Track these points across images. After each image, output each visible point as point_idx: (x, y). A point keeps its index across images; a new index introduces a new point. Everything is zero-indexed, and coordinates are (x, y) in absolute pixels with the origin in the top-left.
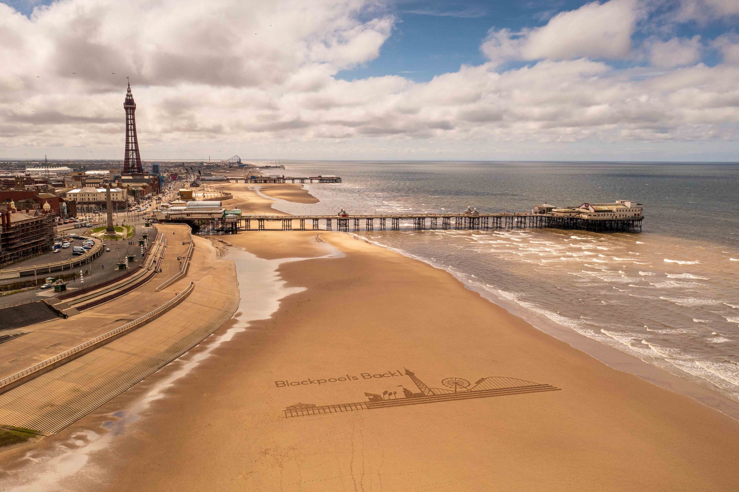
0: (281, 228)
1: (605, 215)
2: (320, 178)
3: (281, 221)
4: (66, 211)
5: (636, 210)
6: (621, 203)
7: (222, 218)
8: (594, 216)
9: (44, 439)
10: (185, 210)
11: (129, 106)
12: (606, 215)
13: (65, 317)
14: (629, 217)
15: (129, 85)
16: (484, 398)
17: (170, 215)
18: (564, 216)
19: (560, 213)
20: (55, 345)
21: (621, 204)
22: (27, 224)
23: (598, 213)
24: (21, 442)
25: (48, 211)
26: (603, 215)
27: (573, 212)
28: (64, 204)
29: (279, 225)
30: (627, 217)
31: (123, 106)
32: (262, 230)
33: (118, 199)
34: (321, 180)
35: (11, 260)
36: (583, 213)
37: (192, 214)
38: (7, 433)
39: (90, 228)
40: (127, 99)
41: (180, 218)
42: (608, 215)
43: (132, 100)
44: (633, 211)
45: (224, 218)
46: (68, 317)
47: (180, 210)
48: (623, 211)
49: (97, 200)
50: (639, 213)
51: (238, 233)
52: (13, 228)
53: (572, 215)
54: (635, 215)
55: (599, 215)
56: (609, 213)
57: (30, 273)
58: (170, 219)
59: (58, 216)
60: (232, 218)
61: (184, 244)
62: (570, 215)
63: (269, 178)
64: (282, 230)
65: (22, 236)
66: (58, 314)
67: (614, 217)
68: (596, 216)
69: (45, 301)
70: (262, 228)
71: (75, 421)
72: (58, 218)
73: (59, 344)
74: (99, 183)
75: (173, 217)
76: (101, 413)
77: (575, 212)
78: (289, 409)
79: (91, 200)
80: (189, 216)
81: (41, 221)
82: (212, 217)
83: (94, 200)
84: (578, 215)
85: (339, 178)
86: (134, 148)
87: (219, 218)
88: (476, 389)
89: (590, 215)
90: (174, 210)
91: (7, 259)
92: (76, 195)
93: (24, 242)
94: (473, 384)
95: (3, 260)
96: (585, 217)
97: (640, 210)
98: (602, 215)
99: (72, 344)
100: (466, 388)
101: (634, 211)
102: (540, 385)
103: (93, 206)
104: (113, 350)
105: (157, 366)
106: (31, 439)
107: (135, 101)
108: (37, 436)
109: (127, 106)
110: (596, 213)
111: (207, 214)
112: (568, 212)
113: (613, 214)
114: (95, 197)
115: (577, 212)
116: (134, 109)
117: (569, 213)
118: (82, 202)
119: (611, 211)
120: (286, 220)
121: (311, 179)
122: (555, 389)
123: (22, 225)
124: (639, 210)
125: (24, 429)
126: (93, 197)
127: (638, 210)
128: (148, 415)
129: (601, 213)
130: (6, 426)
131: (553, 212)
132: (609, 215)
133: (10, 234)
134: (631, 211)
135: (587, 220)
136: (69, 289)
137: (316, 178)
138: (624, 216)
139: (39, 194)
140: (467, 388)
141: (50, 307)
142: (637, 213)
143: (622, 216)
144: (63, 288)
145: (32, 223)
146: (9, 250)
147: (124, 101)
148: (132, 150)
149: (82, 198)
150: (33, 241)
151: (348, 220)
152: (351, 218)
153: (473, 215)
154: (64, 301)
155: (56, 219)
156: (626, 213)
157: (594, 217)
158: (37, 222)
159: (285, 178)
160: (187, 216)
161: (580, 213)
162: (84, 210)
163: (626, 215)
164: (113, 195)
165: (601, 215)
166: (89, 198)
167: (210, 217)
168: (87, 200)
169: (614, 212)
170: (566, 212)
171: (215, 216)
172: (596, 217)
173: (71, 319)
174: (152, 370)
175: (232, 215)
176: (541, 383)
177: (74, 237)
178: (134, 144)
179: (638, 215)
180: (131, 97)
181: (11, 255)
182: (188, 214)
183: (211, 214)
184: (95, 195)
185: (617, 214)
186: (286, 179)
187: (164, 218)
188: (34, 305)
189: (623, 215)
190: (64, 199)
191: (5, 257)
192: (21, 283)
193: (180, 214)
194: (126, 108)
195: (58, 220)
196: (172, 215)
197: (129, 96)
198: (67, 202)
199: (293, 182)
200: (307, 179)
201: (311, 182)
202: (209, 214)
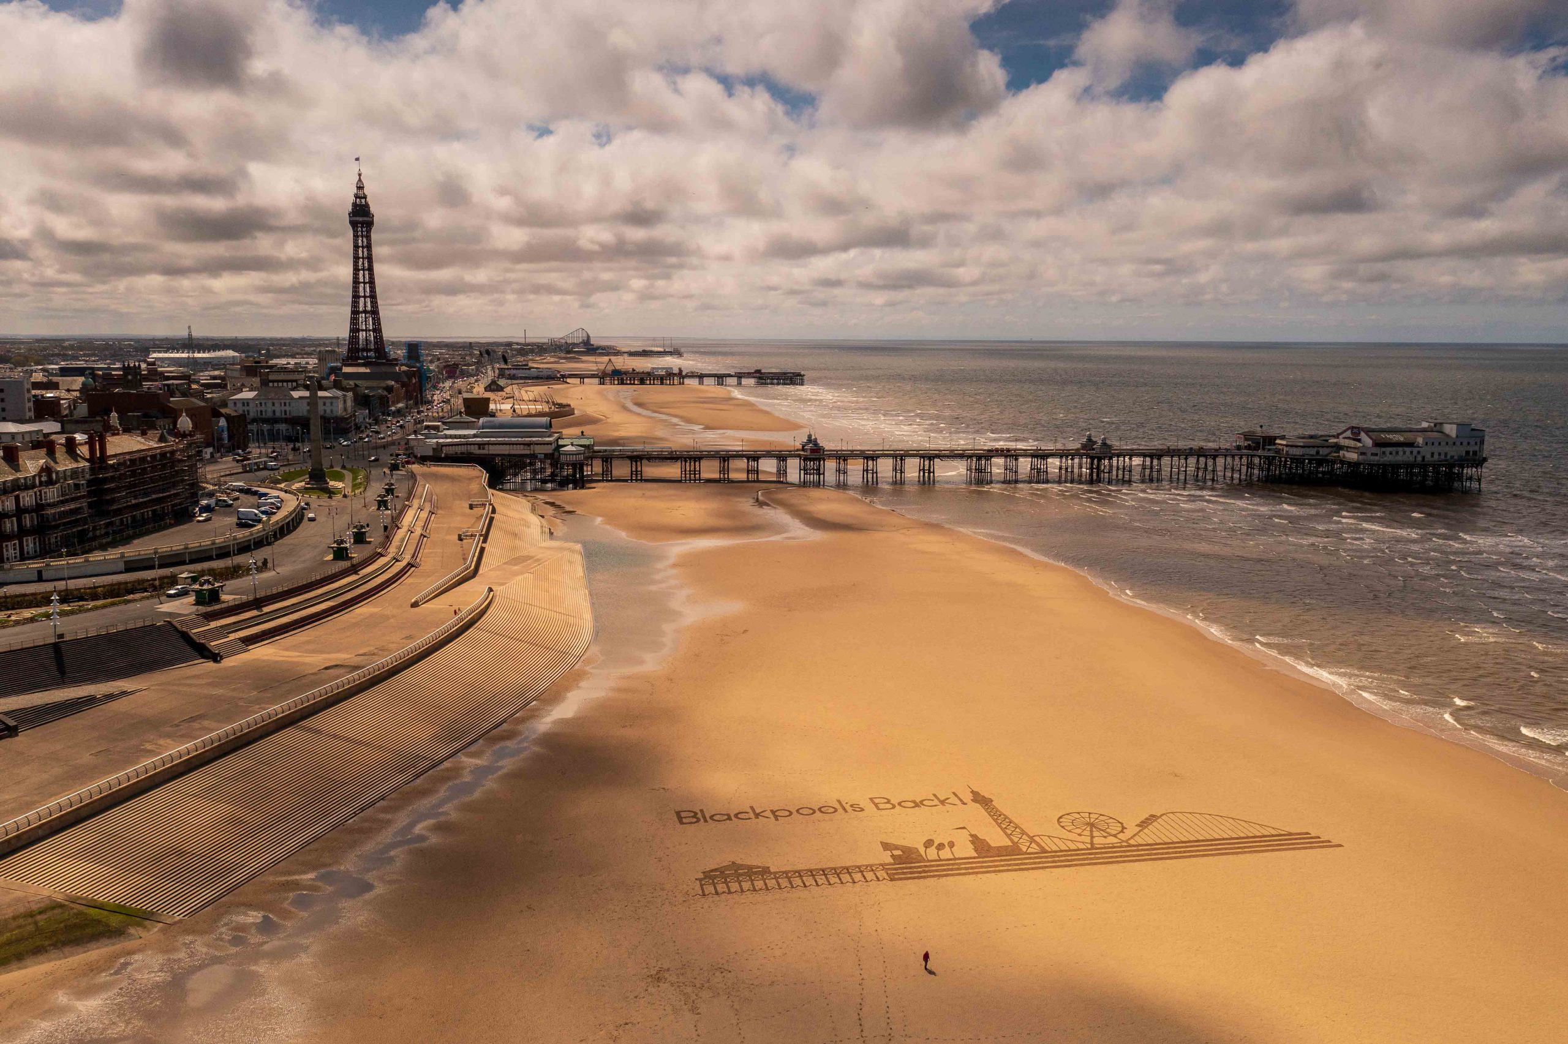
0: (678, 476)
1: (1397, 453)
2: (758, 375)
3: (680, 461)
4: (225, 435)
5: (1469, 443)
6: (1435, 426)
7: (553, 454)
8: (1372, 454)
9: (161, 930)
10: (475, 436)
11: (361, 219)
12: (1401, 453)
13: (216, 658)
14: (1452, 457)
15: (360, 175)
16: (1159, 862)
17: (443, 446)
18: (1303, 455)
19: (1295, 449)
20: (193, 719)
21: (1435, 429)
22: (143, 460)
23: (1383, 449)
24: (110, 937)
25: (187, 432)
26: (1394, 453)
27: (1323, 447)
28: (223, 422)
29: (673, 470)
30: (1449, 457)
31: (347, 219)
32: (636, 480)
33: (334, 412)
34: (759, 378)
35: (107, 534)
36: (1348, 448)
37: (487, 444)
38: (79, 914)
39: (276, 472)
40: (355, 205)
41: (462, 453)
42: (1404, 453)
43: (367, 205)
44: (1461, 444)
45: (556, 454)
46: (221, 658)
47: (464, 437)
48: (1440, 444)
49: (290, 414)
50: (1476, 448)
51: (586, 486)
52: (112, 466)
53: (1321, 453)
54: (1468, 453)
55: (1384, 453)
56: (1408, 450)
57: (144, 564)
58: (443, 455)
59: (208, 446)
60: (573, 455)
61: (471, 507)
62: (1318, 453)
63: (649, 374)
64: (680, 481)
65: (132, 485)
66: (202, 651)
67: (1419, 459)
68: (1377, 454)
69: (175, 621)
70: (636, 477)
71: (230, 891)
72: (210, 450)
73: (201, 717)
74: (296, 381)
75: (451, 450)
76: (290, 873)
77: (1327, 447)
78: (710, 877)
79: (278, 414)
81: (173, 453)
82: (532, 452)
83: (286, 414)
84: (1335, 452)
85: (799, 375)
86: (369, 308)
87: (546, 455)
88: (1139, 840)
89: (1363, 454)
90: (451, 437)
91: (98, 533)
92: (248, 403)
93: (136, 497)
94: (1132, 829)
95: (91, 534)
96: (1353, 456)
97: (1479, 443)
98: (1391, 453)
100: (1115, 836)
101: (1465, 443)
102: (1290, 834)
103: (283, 427)
104: (318, 732)
105: (413, 771)
106: (132, 930)
107: (373, 209)
108: (147, 923)
109: (355, 219)
110: (1378, 448)
111: (520, 444)
112: (1314, 447)
113: (1415, 450)
114: (287, 408)
115: (1332, 447)
116: (369, 224)
117: (1316, 449)
118: (260, 419)
119: (1411, 445)
120: (690, 459)
121: (740, 376)
122: (1327, 844)
123: (132, 461)
124: (1476, 443)
125: (119, 905)
126: (283, 408)
127: (1474, 443)
128: (390, 882)
129: (1389, 449)
130: (79, 898)
131: (1280, 447)
132: (1408, 453)
133: (105, 480)
134: (1458, 443)
135: (1357, 464)
136: (227, 598)
137: (749, 375)
138: (1443, 457)
139: (171, 399)
140: (1118, 836)
141: (185, 637)
142: (1471, 449)
143: (1436, 457)
144: (214, 596)
145: (153, 457)
146: (104, 514)
147: (350, 208)
148: (365, 312)
149: (259, 409)
150: (154, 496)
151: (824, 460)
152: (830, 456)
153: (1098, 450)
154: (213, 624)
155: (206, 453)
156: (1447, 449)
157: (1372, 458)
158: (163, 455)
159: (684, 374)
160: (479, 448)
161: (1338, 447)
162: (263, 434)
163: (1446, 454)
164: (324, 404)
165: (1388, 453)
166: (274, 411)
167: (528, 452)
168: (270, 415)
169: (1419, 447)
170: (1309, 447)
171: (538, 450)
172: (1377, 458)
173: (228, 662)
174: (401, 778)
175: (574, 449)
176: (1293, 831)
177: (241, 491)
178: (368, 300)
179: (1475, 453)
180: (363, 201)
181: (107, 525)
182: (481, 445)
183: (529, 444)
184: (287, 404)
185: (1426, 452)
186: (687, 376)
187: (431, 453)
188: (149, 631)
189: (1440, 454)
190: (223, 411)
191: (95, 529)
192: (126, 583)
193: (464, 444)
194: (354, 224)
195: (208, 455)
196: (446, 446)
197: (361, 198)
198: (228, 418)
199: (701, 383)
200: (730, 376)
201: (739, 384)
202: (524, 444)
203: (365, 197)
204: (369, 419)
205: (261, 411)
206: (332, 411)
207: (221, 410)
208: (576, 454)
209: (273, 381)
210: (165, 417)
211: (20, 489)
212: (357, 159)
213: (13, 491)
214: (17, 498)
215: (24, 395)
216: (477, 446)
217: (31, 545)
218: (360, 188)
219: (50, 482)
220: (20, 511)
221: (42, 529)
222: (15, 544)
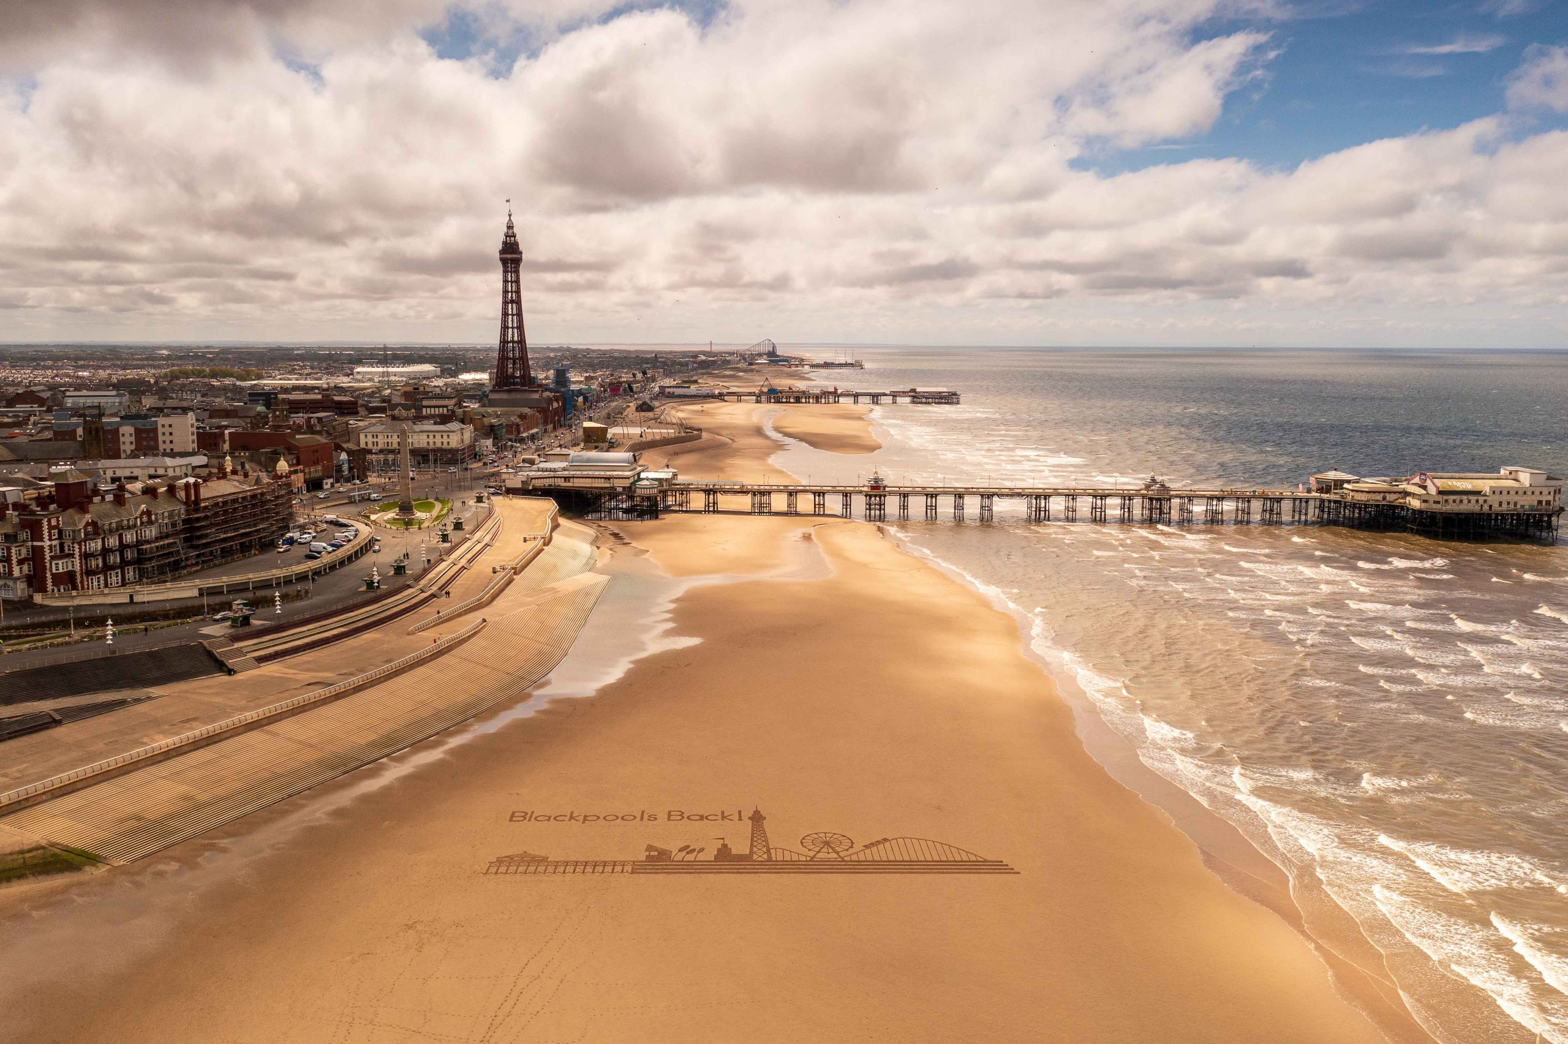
0: (748, 508)
1: (1461, 501)
2: (913, 394)
3: (750, 495)
4: (345, 467)
5: (1541, 493)
6: (1510, 473)
7: (630, 488)
8: (1435, 502)
9: (109, 871)
10: (564, 469)
11: (509, 256)
12: (1465, 502)
13: (230, 672)
14: (1522, 506)
15: (510, 215)
17: (533, 479)
18: (1368, 501)
19: (1360, 494)
20: (188, 721)
21: (1510, 477)
22: (235, 501)
23: (1446, 497)
24: (71, 872)
25: (284, 474)
26: (1458, 501)
27: (1390, 493)
28: (344, 456)
29: (745, 502)
30: (1519, 507)
31: (498, 256)
32: (713, 511)
34: (914, 397)
35: (197, 564)
36: (1413, 495)
37: (572, 477)
38: (54, 855)
39: (376, 504)
40: (505, 243)
41: (551, 485)
42: (1469, 501)
43: (516, 244)
44: (1533, 493)
45: (633, 487)
46: (235, 672)
47: (555, 470)
48: (1508, 493)
50: (1550, 498)
51: (660, 517)
52: (206, 507)
53: (1388, 499)
54: (1540, 502)
55: (1446, 501)
56: (1473, 498)
57: (214, 591)
58: (530, 488)
59: (329, 477)
60: (647, 488)
61: (525, 540)
62: (1384, 498)
63: (804, 392)
64: (749, 513)
65: (225, 522)
66: (221, 667)
67: (1486, 508)
68: (1438, 502)
69: (205, 643)
70: (714, 508)
71: (167, 847)
72: (331, 480)
73: (194, 719)
74: (446, 406)
75: (538, 483)
76: (213, 838)
77: (1395, 493)
78: (500, 861)
80: (568, 481)
81: (262, 494)
82: (611, 485)
84: (1402, 498)
85: (955, 394)
86: (516, 339)
87: (624, 488)
88: (862, 857)
89: (1425, 501)
90: (543, 470)
91: (189, 563)
92: (377, 435)
93: (225, 533)
94: (858, 847)
95: (183, 564)
96: (1416, 504)
97: (1552, 493)
98: (1454, 501)
99: (213, 719)
100: (837, 853)
101: (1537, 493)
102: (986, 861)
104: (276, 734)
105: (343, 769)
106: (87, 868)
107: (521, 248)
108: (99, 864)
109: (505, 256)
110: (1441, 496)
111: (601, 478)
112: (1380, 492)
113: (1481, 499)
115: (1400, 493)
116: (517, 262)
117: (1382, 495)
118: (386, 450)
119: (1478, 493)
120: (760, 493)
121: (894, 395)
123: (225, 503)
124: (1549, 493)
125: (84, 851)
127: (1547, 492)
128: (279, 849)
129: (1452, 498)
130: (58, 844)
131: (1346, 491)
132: (1473, 502)
133: (198, 520)
134: (1529, 493)
135: (1420, 512)
136: (256, 622)
137: (904, 394)
138: (1512, 506)
139: (297, 437)
141: (210, 654)
142: (1544, 498)
143: (1505, 506)
144: (246, 620)
145: (244, 498)
146: (196, 547)
147: (500, 247)
148: (513, 342)
149: (386, 441)
150: (242, 531)
151: (885, 496)
152: (891, 493)
153: (1157, 492)
154: (237, 645)
155: (327, 484)
156: (1516, 498)
157: (1435, 506)
158: (254, 497)
159: (839, 391)
160: (565, 481)
161: (1406, 494)
163: (1515, 504)
165: (1451, 502)
166: (399, 443)
167: (608, 485)
168: (395, 446)
169: (1486, 496)
170: (1374, 492)
171: (616, 483)
172: (1439, 506)
173: (239, 677)
174: (330, 774)
175: (648, 483)
176: (989, 858)
177: (331, 522)
178: (516, 330)
179: (1548, 503)
180: (513, 239)
181: (198, 556)
182: (567, 479)
183: (609, 479)
184: (410, 437)
185: (1494, 501)
186: (842, 395)
187: (520, 486)
188: (185, 651)
189: (1509, 503)
190: (345, 446)
191: (187, 559)
192: (193, 607)
193: (553, 477)
194: (504, 261)
195: (329, 486)
196: (535, 478)
197: (510, 237)
198: (350, 453)
199: (856, 402)
200: (885, 395)
201: (894, 402)
202: (605, 478)
203: (515, 237)
204: (493, 447)
206: (448, 443)
208: (650, 488)
209: (426, 407)
211: (123, 529)
212: (508, 201)
213: (117, 530)
214: (121, 536)
215: (188, 429)
216: (563, 480)
217: (132, 573)
218: (510, 227)
219: (150, 522)
220: (123, 547)
221: (140, 560)
222: (117, 573)
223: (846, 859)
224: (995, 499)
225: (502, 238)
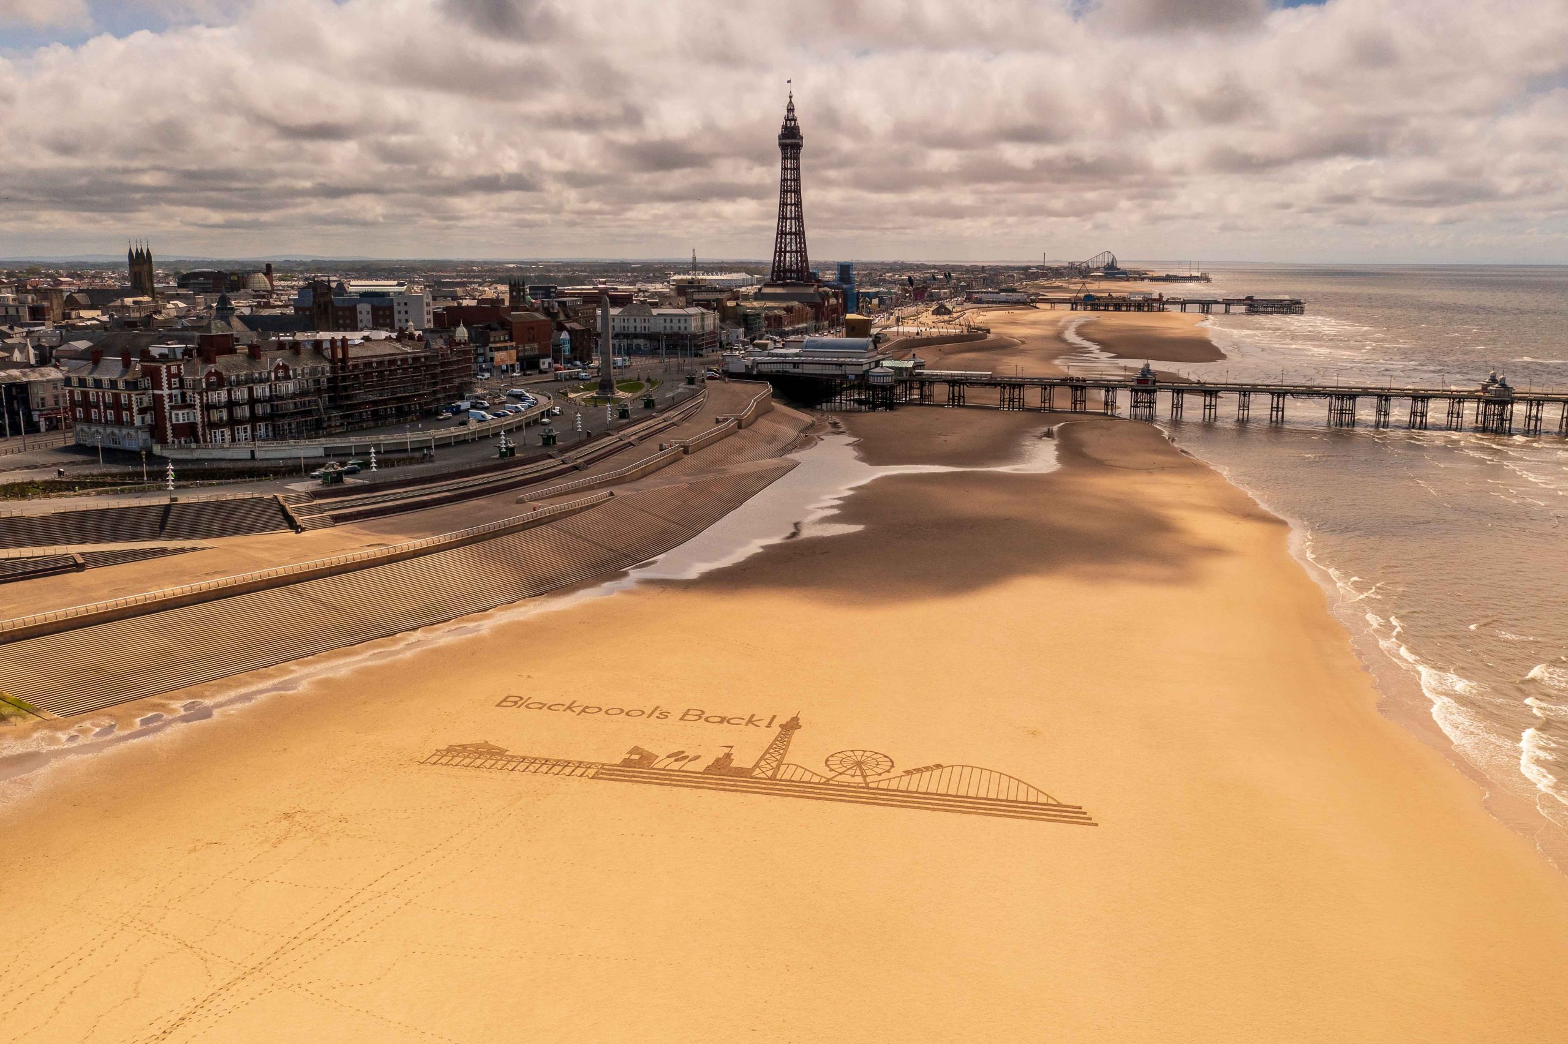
0: (996, 403)
2: (1249, 302)
4: (567, 347)
7: (865, 376)
10: (796, 355)
11: (788, 141)
13: (297, 529)
15: (791, 97)
17: (758, 363)
22: (392, 362)
25: (463, 341)
28: (565, 335)
29: (993, 396)
31: (777, 142)
32: (959, 406)
33: (688, 330)
34: (1250, 305)
35: (342, 425)
37: (803, 363)
39: (582, 382)
40: (785, 127)
41: (778, 371)
43: (797, 128)
45: (869, 375)
46: (303, 529)
47: (786, 356)
49: (649, 330)
51: (895, 407)
52: (355, 367)
58: (755, 372)
59: (547, 356)
60: (880, 376)
61: (717, 421)
63: (1123, 299)
64: (997, 409)
66: (289, 523)
69: (281, 498)
70: (959, 402)
72: (550, 360)
75: (764, 368)
79: (638, 330)
80: (798, 368)
82: (843, 373)
83: (645, 330)
85: (1298, 303)
86: (795, 230)
87: (857, 376)
90: (775, 355)
92: (613, 319)
93: (378, 395)
95: (326, 424)
100: (864, 777)
102: (1058, 805)
103: (641, 342)
106: (14, 719)
107: (803, 132)
109: (784, 141)
111: (832, 364)
114: (647, 325)
116: (797, 147)
120: (1010, 385)
121: (1228, 303)
126: (643, 325)
133: (345, 379)
136: (348, 481)
137: (1239, 302)
139: (513, 313)
141: (281, 509)
144: (338, 477)
146: (340, 408)
147: (780, 131)
148: (791, 233)
149: (622, 325)
150: (399, 395)
151: (1155, 392)
152: (1161, 389)
154: (318, 502)
155: (544, 363)
159: (1164, 299)
160: (794, 367)
162: (620, 348)
164: (679, 321)
166: (635, 327)
167: (839, 372)
168: (632, 330)
171: (850, 370)
173: (305, 535)
175: (884, 370)
177: (516, 396)
180: (793, 123)
181: (343, 417)
182: (796, 364)
183: (840, 365)
184: (647, 321)
186: (1167, 302)
187: (743, 370)
188: (254, 503)
190: (568, 325)
191: (329, 419)
193: (780, 363)
194: (783, 147)
195: (546, 366)
196: (761, 363)
197: (790, 120)
198: (571, 332)
199: (1183, 310)
200: (1216, 302)
201: (1227, 312)
202: (836, 364)
203: (795, 120)
204: (745, 337)
205: (624, 327)
206: (686, 328)
207: (566, 325)
208: (883, 376)
210: (503, 329)
211: (253, 382)
212: (789, 82)
213: (246, 383)
214: (251, 390)
215: (423, 307)
216: (792, 365)
217: (263, 430)
218: (791, 109)
219: (287, 378)
220: (252, 401)
221: (270, 418)
222: (245, 428)
223: (871, 785)
224: (1288, 397)
225: (782, 122)
